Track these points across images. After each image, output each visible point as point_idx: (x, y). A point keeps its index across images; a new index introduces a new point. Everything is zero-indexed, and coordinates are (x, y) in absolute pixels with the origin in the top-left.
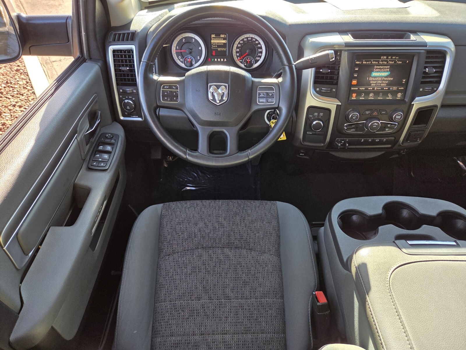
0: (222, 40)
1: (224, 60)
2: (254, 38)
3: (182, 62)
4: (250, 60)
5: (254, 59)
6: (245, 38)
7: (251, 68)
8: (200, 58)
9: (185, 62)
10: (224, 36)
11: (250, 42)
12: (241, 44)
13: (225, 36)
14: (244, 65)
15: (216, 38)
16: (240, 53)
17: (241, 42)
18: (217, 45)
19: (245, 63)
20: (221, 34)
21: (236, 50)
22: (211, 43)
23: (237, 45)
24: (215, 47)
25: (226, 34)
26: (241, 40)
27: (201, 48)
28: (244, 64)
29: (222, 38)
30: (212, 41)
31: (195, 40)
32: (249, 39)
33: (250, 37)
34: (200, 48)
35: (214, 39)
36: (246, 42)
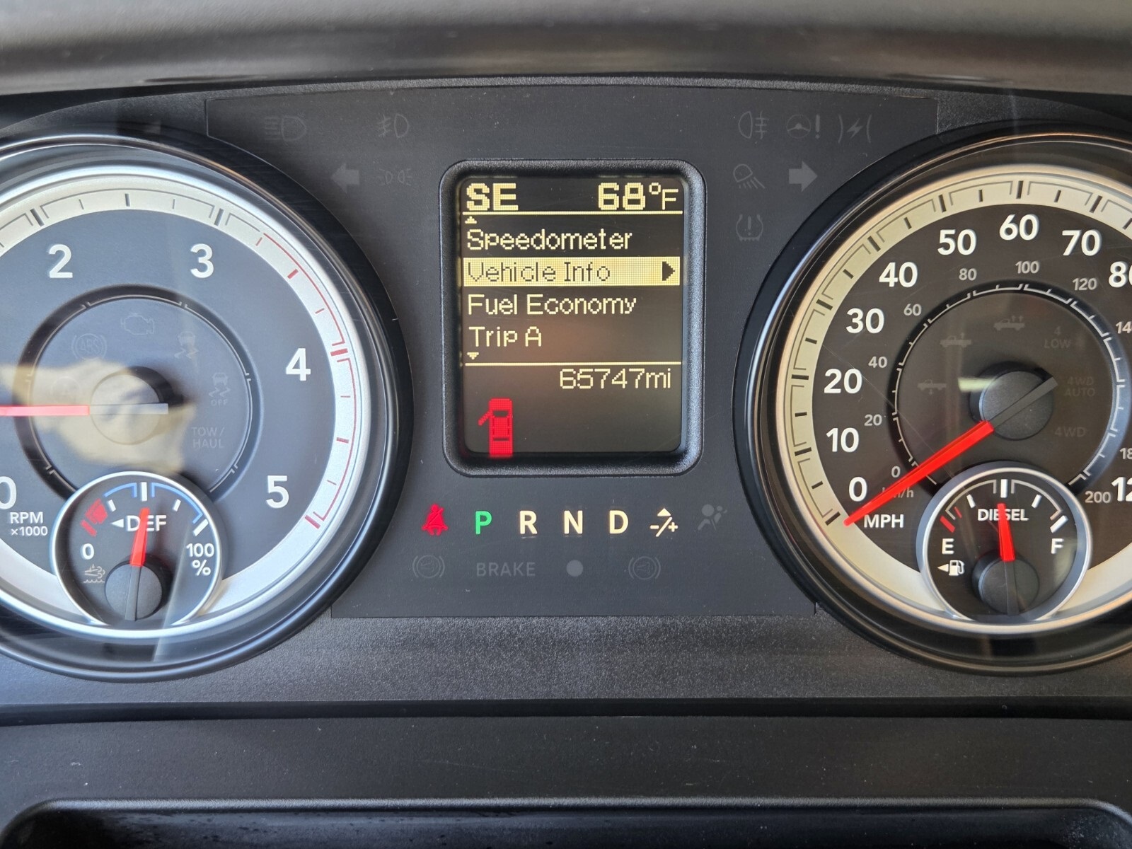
0: (610, 252)
1: (643, 517)
2: (1083, 223)
3: (31, 549)
4: (1017, 515)
5: (1078, 490)
6: (957, 222)
7: (1043, 623)
8: (303, 490)
9: (86, 552)
10: (653, 202)
11: (1027, 267)
12: (892, 299)
13: (665, 193)
14: (941, 580)
15: (529, 226)
16: (876, 420)
17: (889, 277)
18: (543, 321)
19: (946, 546)
20: (595, 175)
21: (821, 381)
22: (456, 293)
23: (842, 319)
24: (516, 351)
25: (672, 175)
26: (897, 254)
27: (318, 360)
28: (936, 558)
29: (615, 224)
30: (475, 272)
31: (227, 250)
32: (1009, 230)
33: (1019, 211)
34: (298, 366)
35: (506, 241)
36: (967, 275)
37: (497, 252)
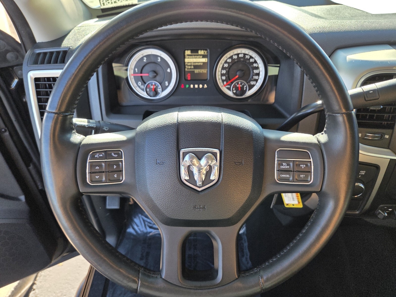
0: (200, 58)
1: (203, 86)
2: (248, 55)
3: (143, 90)
4: (241, 86)
5: (247, 83)
6: (235, 55)
7: (243, 97)
8: (169, 83)
9: (148, 90)
10: (204, 53)
11: (242, 60)
12: (229, 63)
13: (206, 52)
14: (233, 93)
15: (192, 55)
16: (227, 76)
17: (228, 61)
18: (194, 66)
19: (234, 89)
20: (198, 50)
21: (221, 72)
22: (185, 63)
23: (223, 65)
24: (191, 69)
25: (206, 50)
26: (229, 58)
27: (171, 70)
28: (233, 90)
29: (200, 55)
30: (187, 60)
31: (162, 58)
32: (240, 56)
33: (241, 54)
34: (169, 70)
35: (190, 57)
36: (236, 60)
37: (189, 58)
